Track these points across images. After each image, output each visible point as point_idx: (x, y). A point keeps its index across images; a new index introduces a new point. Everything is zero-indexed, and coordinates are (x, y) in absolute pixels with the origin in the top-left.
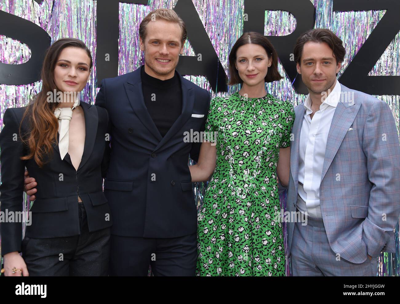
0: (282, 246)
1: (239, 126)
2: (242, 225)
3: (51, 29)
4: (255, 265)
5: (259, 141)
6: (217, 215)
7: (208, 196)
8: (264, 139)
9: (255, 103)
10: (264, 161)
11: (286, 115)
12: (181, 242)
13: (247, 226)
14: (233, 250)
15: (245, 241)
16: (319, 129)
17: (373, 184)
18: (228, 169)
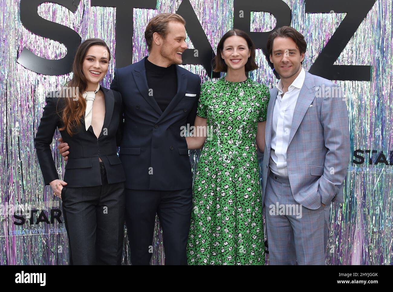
0: (259, 199)
1: (224, 105)
2: (227, 183)
3: (81, 31)
4: (238, 214)
5: (240, 117)
6: (208, 177)
7: (201, 162)
8: (243, 116)
9: (237, 87)
10: (245, 133)
11: (262, 96)
12: (180, 194)
13: (231, 184)
14: (220, 203)
15: (230, 195)
16: (288, 106)
17: (328, 149)
18: (216, 140)
